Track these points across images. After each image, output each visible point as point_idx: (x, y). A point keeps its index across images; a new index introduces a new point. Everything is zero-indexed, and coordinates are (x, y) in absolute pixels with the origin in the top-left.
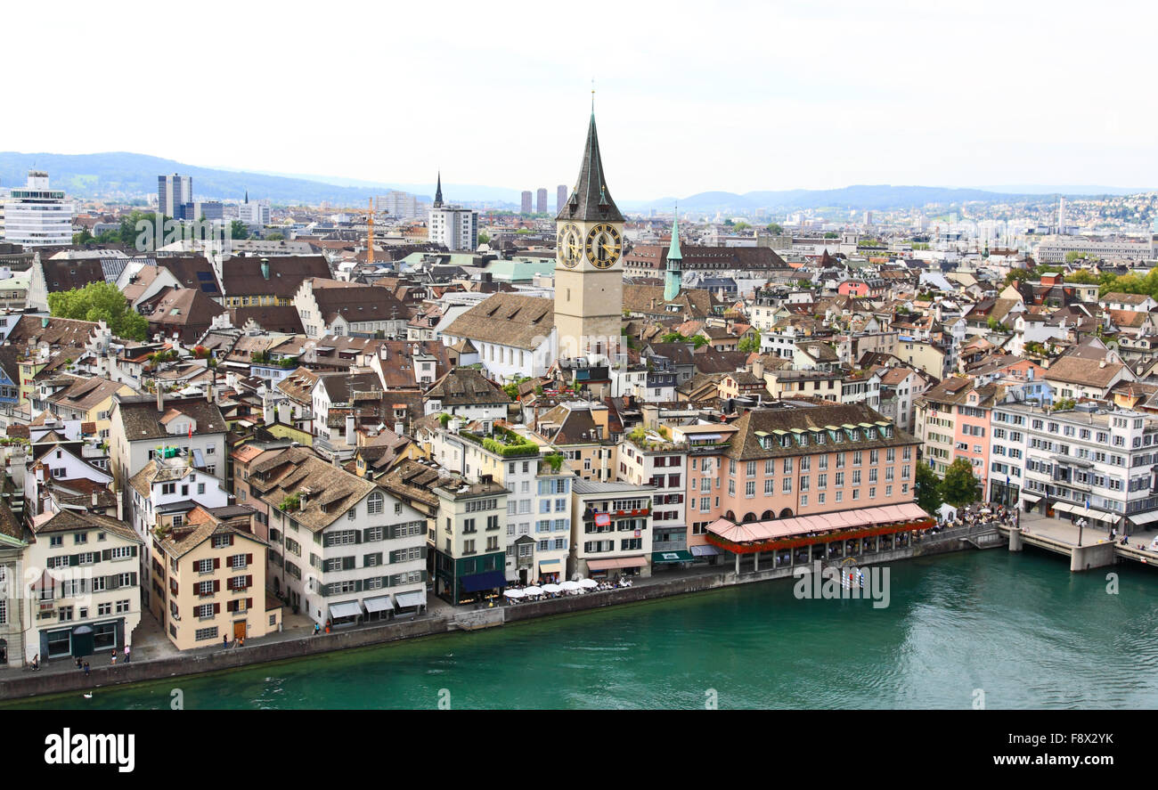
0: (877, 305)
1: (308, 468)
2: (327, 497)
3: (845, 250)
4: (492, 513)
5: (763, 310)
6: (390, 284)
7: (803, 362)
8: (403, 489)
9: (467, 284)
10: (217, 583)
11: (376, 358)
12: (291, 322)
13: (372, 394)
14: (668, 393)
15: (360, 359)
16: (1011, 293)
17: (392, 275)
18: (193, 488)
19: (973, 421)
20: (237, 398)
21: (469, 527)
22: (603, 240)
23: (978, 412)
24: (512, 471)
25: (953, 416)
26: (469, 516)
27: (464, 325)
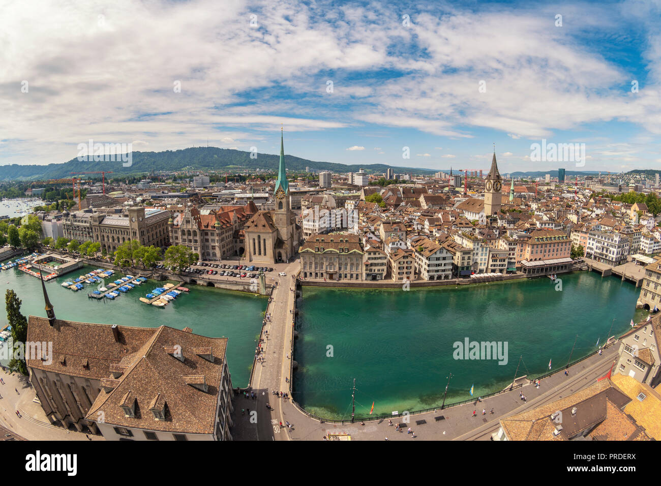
0: (562, 203)
1: (425, 241)
2: (430, 249)
3: (552, 188)
4: (469, 255)
5: (534, 204)
6: (442, 195)
7: (545, 218)
8: (447, 248)
9: (460, 196)
10: (404, 267)
11: (440, 214)
12: (418, 205)
13: (439, 223)
14: (512, 226)
15: (436, 214)
16: (592, 201)
17: (442, 193)
18: (399, 244)
19: (584, 235)
20: (408, 223)
21: (463, 259)
22: (497, 185)
23: (586, 233)
24: (475, 245)
25: (580, 234)
26: (464, 256)
27: (461, 206)
